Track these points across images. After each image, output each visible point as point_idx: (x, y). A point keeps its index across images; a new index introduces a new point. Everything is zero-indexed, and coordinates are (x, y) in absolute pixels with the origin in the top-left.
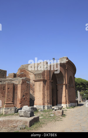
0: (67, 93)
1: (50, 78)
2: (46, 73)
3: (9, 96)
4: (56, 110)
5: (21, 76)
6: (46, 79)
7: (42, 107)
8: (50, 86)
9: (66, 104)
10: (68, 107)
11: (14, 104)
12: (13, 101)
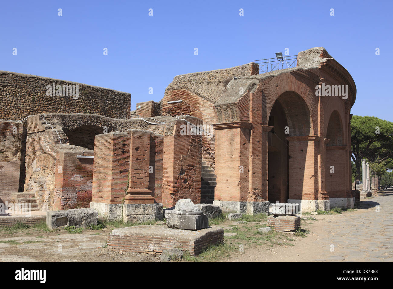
0: (319, 165)
1: (264, 117)
2: (251, 103)
3: (140, 172)
4: (276, 216)
5: (175, 110)
6: (251, 122)
7: (238, 207)
8: (263, 145)
9: (316, 199)
10: (323, 209)
11: (153, 194)
12: (151, 187)
